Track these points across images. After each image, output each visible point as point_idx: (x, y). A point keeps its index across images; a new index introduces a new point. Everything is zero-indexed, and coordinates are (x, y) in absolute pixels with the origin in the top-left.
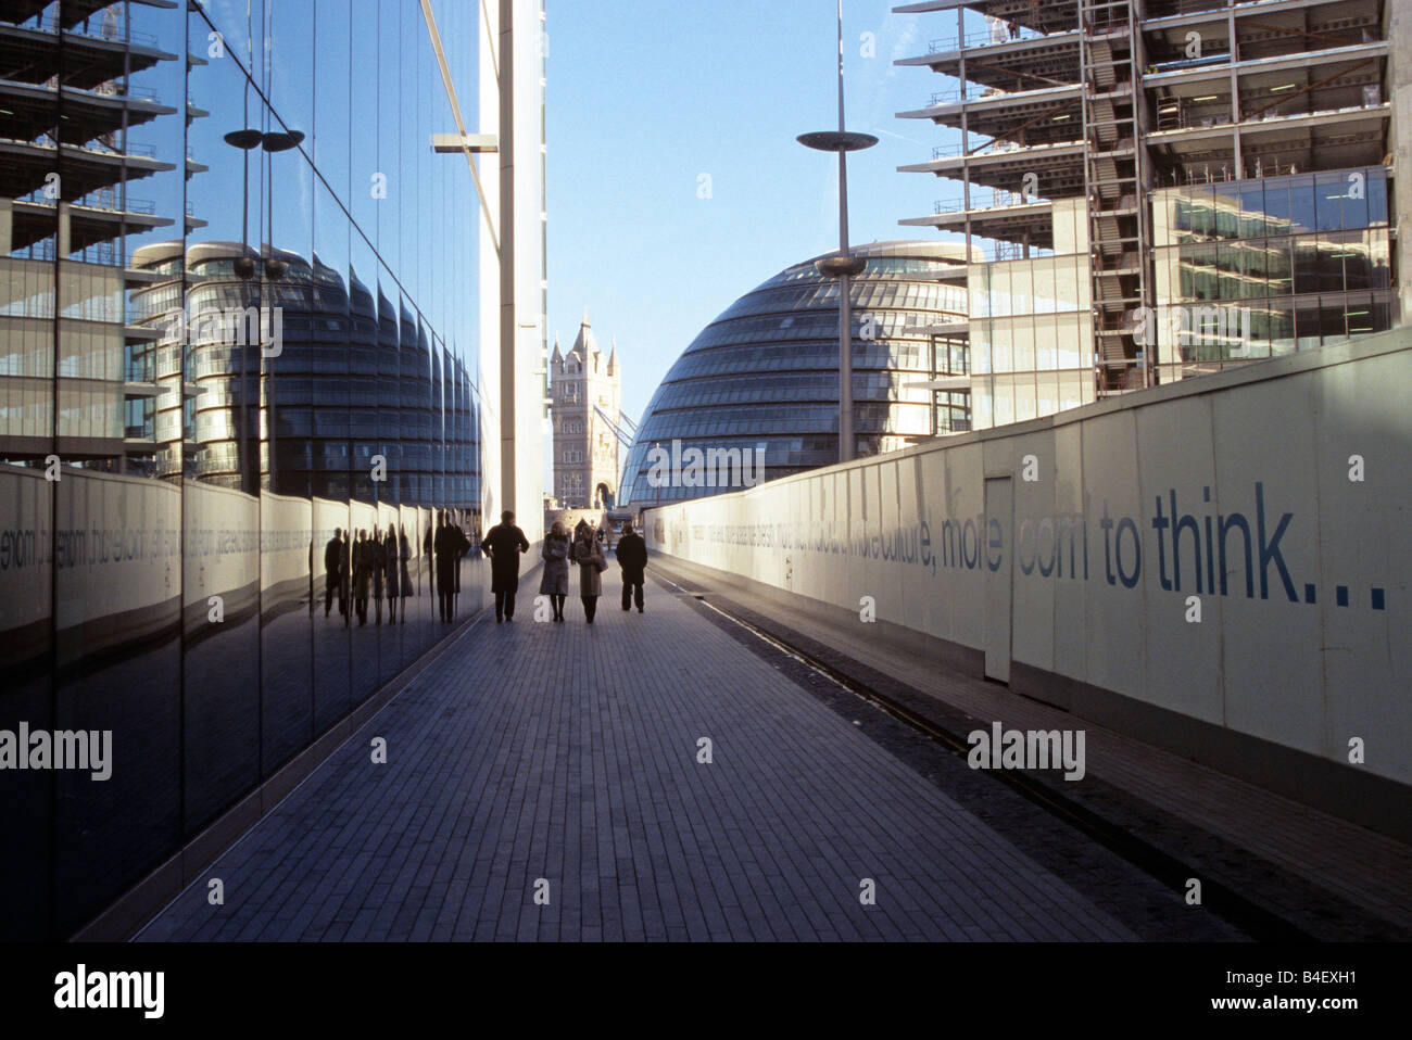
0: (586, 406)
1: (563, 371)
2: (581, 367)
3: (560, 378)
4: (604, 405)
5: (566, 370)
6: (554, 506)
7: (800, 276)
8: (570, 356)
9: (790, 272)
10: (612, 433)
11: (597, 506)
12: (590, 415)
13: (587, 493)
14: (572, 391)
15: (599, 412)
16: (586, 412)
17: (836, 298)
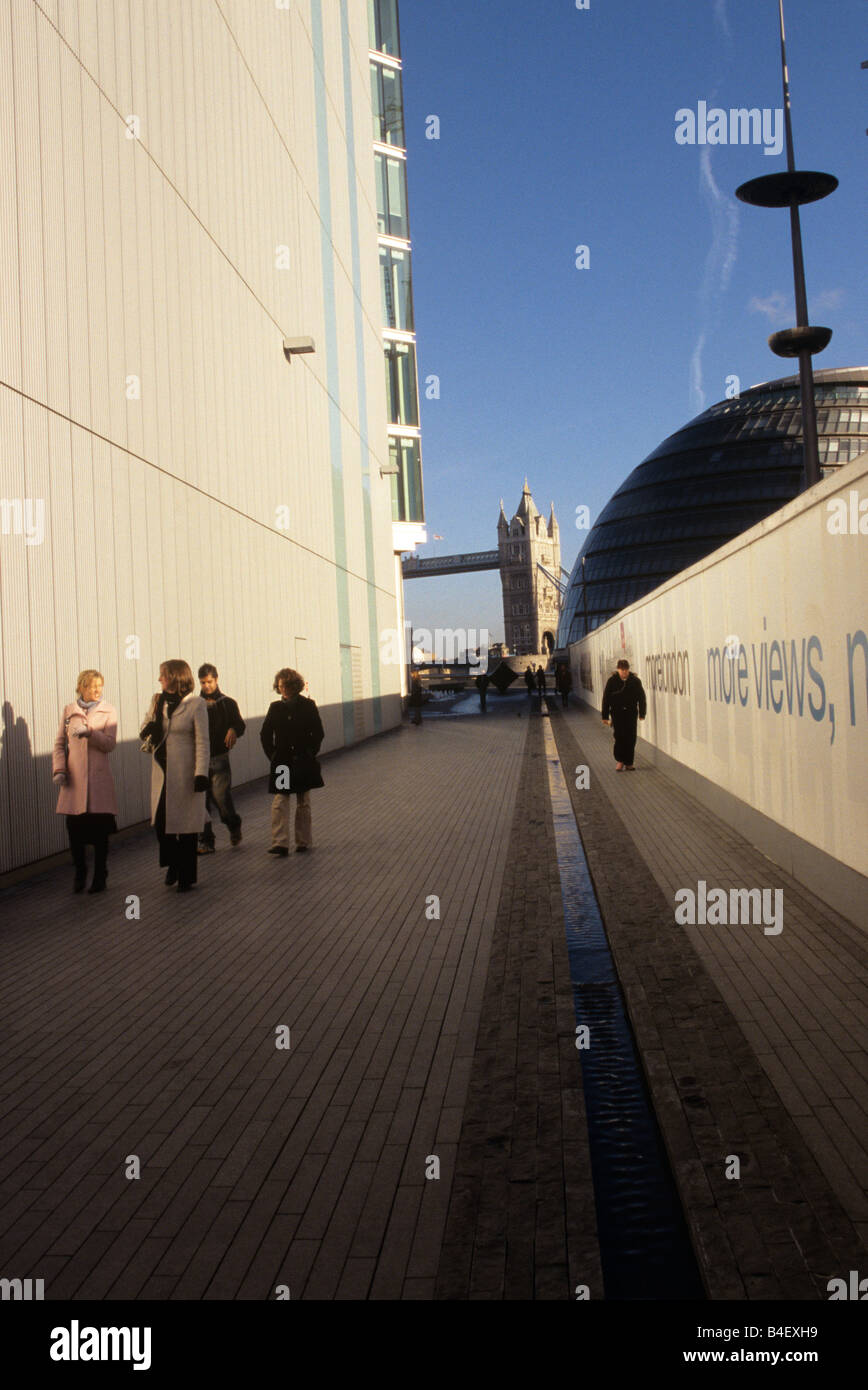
0: (530, 564)
1: (508, 535)
2: (524, 530)
3: (506, 541)
4: (546, 563)
5: (512, 534)
6: (506, 653)
7: (727, 411)
8: (514, 521)
9: (716, 408)
10: (554, 587)
11: (544, 652)
12: (534, 572)
13: (534, 640)
14: (517, 552)
15: (542, 569)
16: (530, 569)
17: (765, 429)
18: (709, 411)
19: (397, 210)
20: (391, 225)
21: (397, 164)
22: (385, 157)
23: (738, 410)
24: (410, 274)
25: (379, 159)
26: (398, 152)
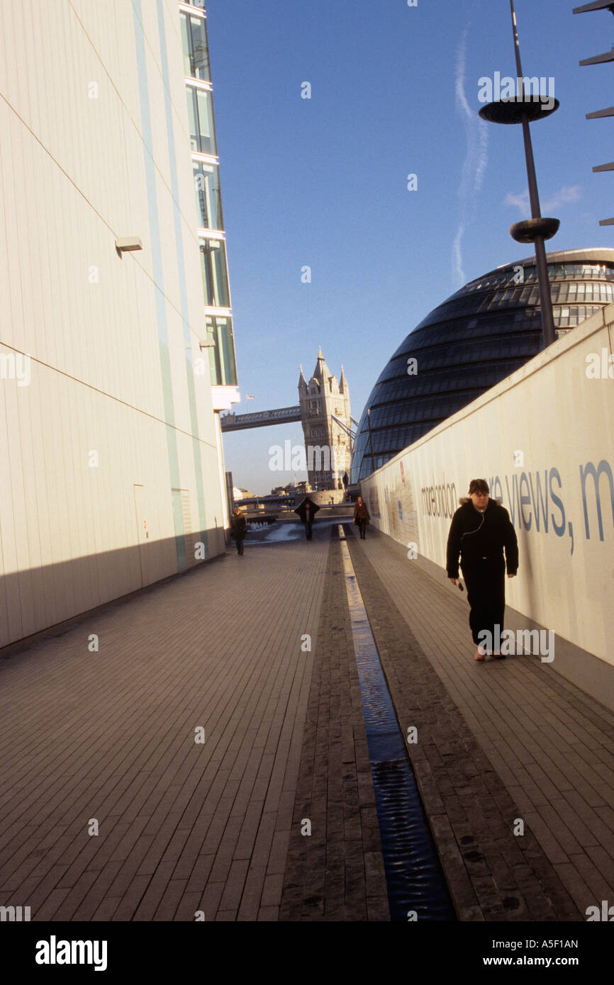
0: (326, 416)
1: (307, 393)
2: (320, 389)
3: (306, 398)
4: (340, 414)
5: (310, 392)
6: (309, 490)
7: (479, 287)
8: (312, 381)
9: (471, 285)
10: (346, 435)
11: (340, 487)
12: (329, 422)
13: (332, 478)
14: (315, 407)
15: (336, 420)
16: (326, 420)
17: (511, 301)
18: (465, 287)
19: (206, 132)
20: (201, 143)
21: (205, 95)
22: (195, 89)
23: (487, 287)
24: (219, 183)
25: (190, 91)
26: (206, 85)
